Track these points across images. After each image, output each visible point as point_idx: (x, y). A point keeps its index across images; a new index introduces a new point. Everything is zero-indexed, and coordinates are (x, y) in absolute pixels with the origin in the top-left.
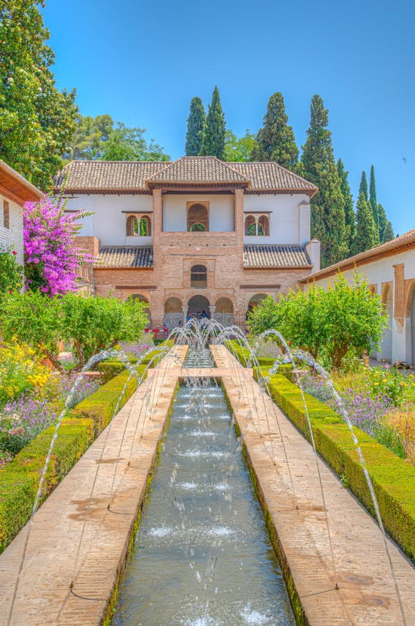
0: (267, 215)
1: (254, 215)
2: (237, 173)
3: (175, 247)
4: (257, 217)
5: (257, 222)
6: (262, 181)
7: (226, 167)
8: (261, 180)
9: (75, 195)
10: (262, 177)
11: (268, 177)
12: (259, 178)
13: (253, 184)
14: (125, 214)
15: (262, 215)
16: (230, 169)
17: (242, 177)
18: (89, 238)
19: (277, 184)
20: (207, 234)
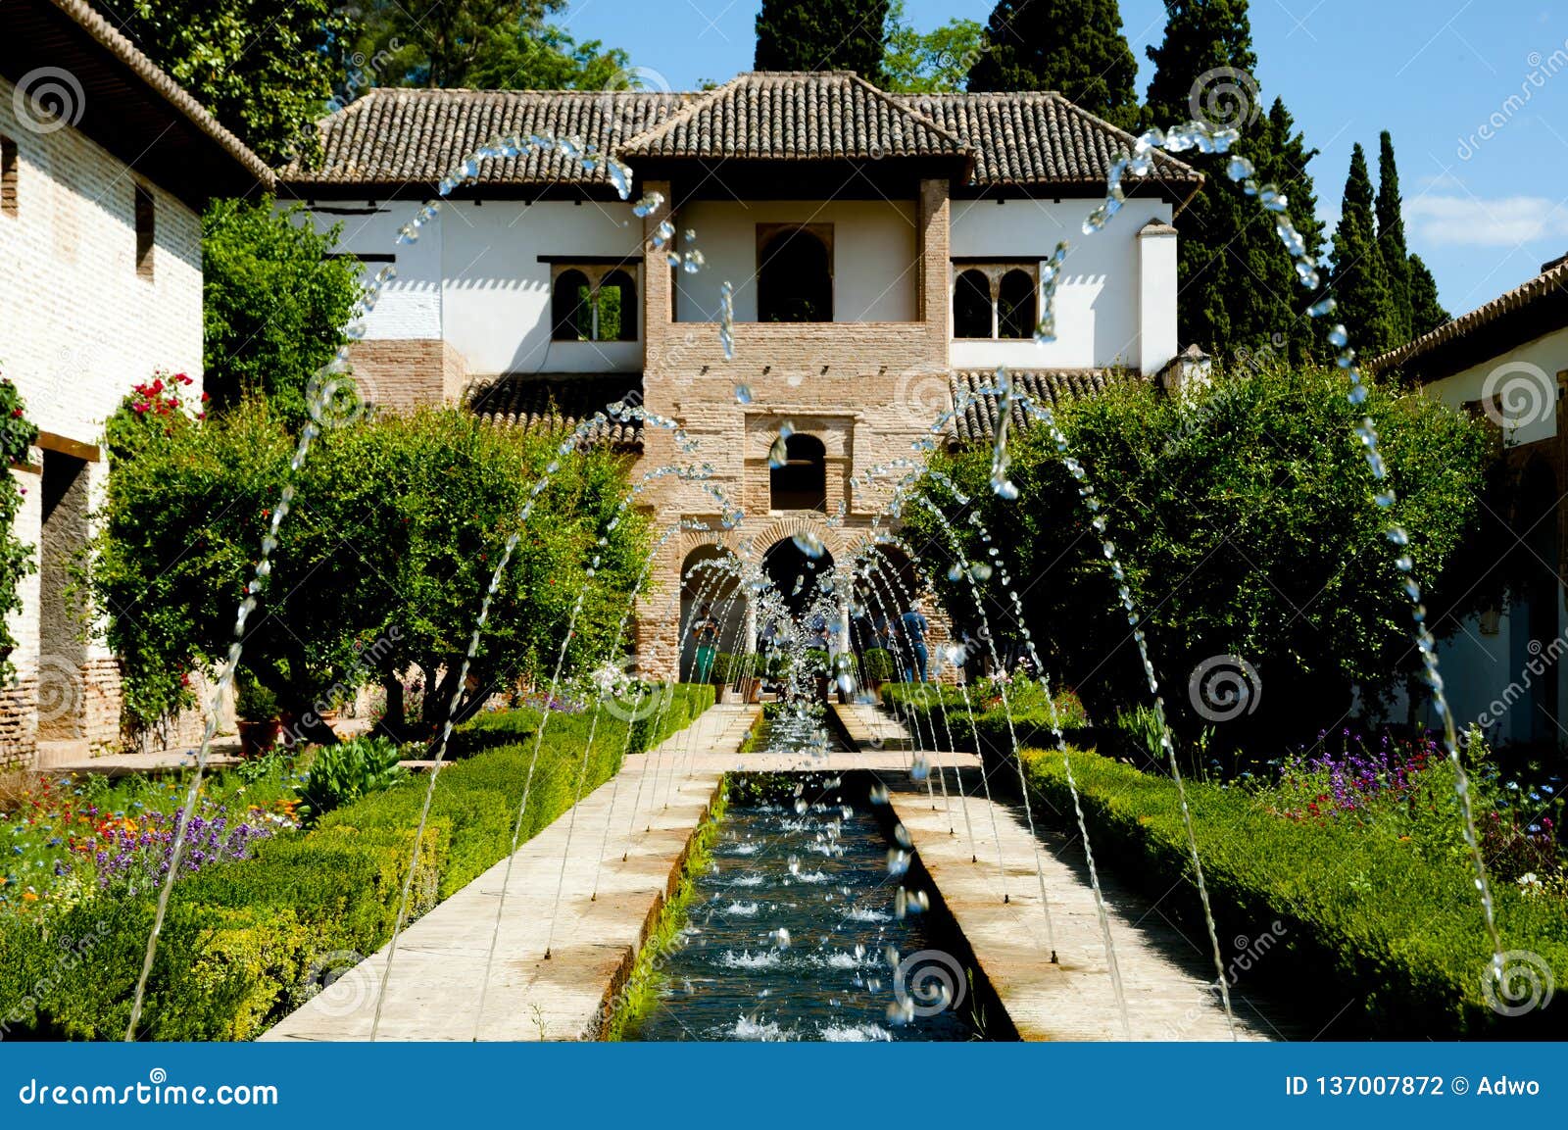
0: (1029, 270)
1: (986, 270)
2: (925, 124)
3: (718, 374)
4: (994, 275)
5: (994, 290)
6: (1015, 155)
7: (891, 106)
8: (1008, 149)
9: (381, 205)
10: (1012, 142)
11: (1034, 140)
12: (1001, 144)
13: (981, 165)
14: (547, 266)
15: (1011, 268)
16: (902, 113)
17: (942, 137)
18: (426, 344)
19: (1062, 163)
20: (824, 329)
